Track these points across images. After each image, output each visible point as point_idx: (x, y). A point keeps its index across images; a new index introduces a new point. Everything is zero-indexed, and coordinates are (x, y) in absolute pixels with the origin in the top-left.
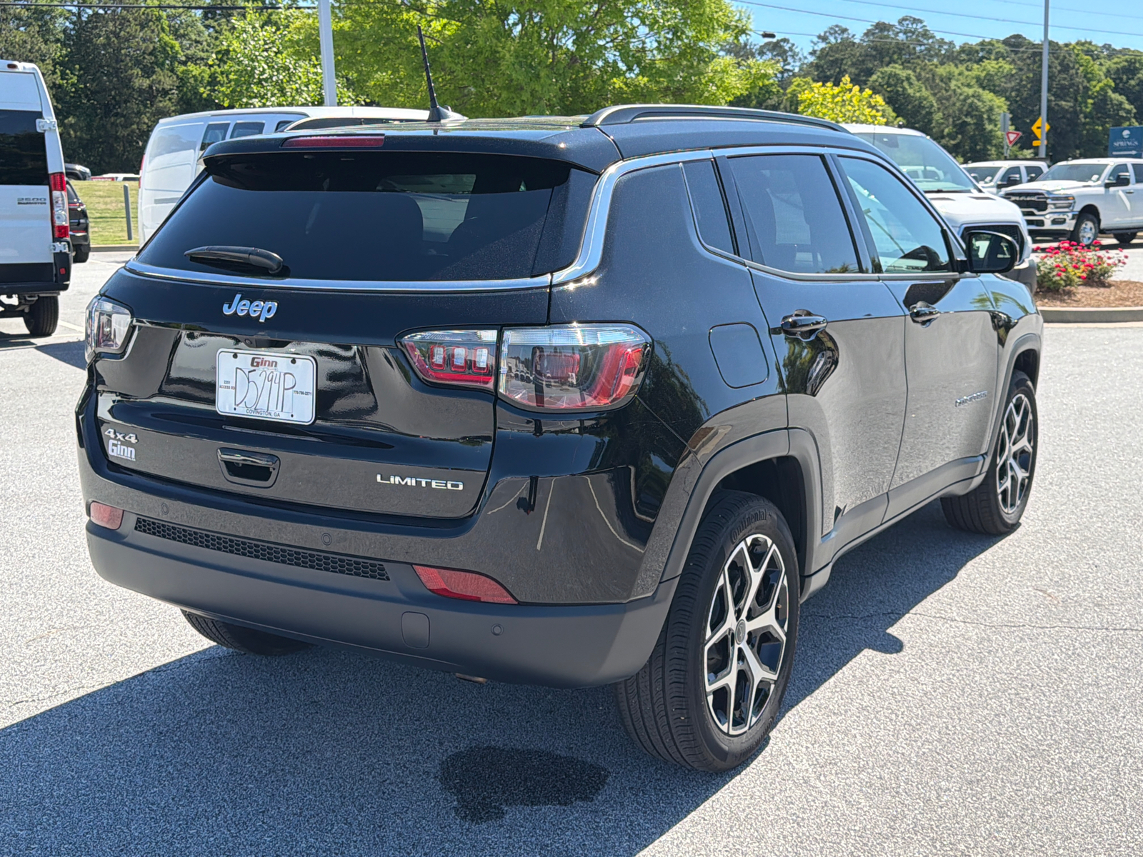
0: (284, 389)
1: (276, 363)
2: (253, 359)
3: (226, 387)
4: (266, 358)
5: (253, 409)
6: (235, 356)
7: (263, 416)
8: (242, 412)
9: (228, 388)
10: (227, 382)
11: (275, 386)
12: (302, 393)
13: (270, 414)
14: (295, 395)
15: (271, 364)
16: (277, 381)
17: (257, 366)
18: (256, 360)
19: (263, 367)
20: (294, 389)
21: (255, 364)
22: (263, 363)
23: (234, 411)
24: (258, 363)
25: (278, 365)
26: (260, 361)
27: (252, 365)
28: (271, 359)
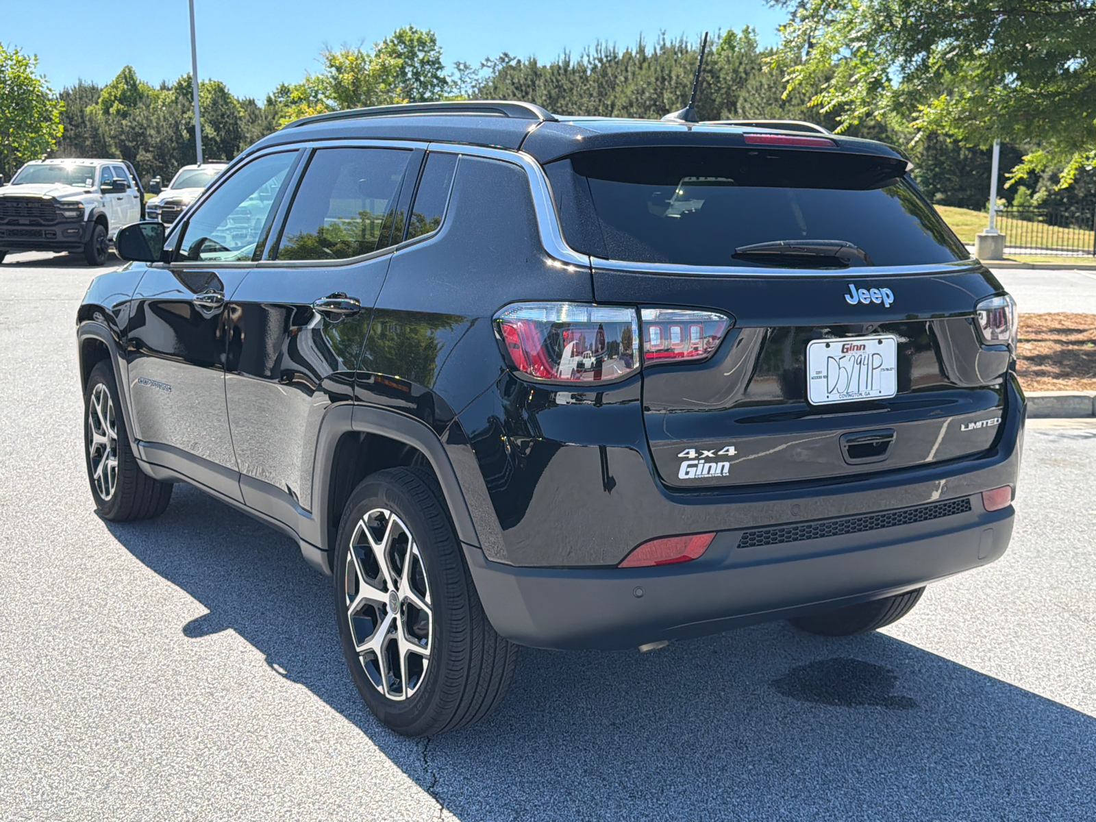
0: (873, 369)
1: (864, 346)
2: (844, 346)
3: (818, 378)
4: (855, 343)
5: (845, 393)
6: (828, 345)
7: (856, 398)
8: (835, 398)
9: (820, 377)
10: (820, 372)
11: (864, 368)
12: (887, 369)
13: (861, 394)
14: (883, 372)
15: (859, 348)
16: (866, 363)
17: (847, 352)
18: (846, 346)
19: (852, 352)
20: (882, 367)
21: (845, 350)
22: (852, 348)
23: (827, 400)
24: (847, 349)
25: (866, 348)
26: (849, 346)
27: (843, 352)
28: (859, 343)
